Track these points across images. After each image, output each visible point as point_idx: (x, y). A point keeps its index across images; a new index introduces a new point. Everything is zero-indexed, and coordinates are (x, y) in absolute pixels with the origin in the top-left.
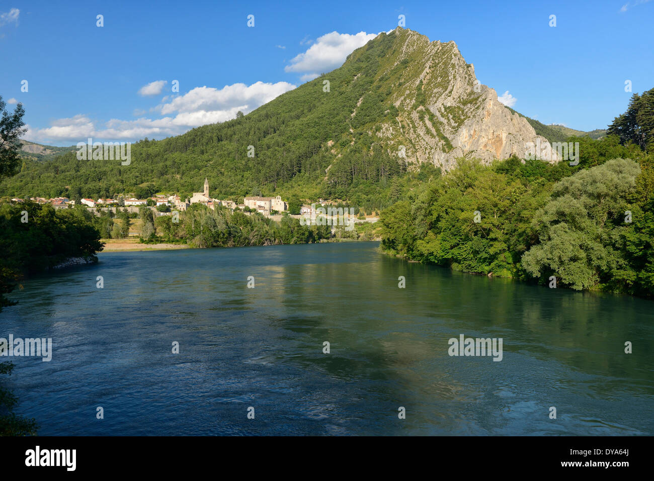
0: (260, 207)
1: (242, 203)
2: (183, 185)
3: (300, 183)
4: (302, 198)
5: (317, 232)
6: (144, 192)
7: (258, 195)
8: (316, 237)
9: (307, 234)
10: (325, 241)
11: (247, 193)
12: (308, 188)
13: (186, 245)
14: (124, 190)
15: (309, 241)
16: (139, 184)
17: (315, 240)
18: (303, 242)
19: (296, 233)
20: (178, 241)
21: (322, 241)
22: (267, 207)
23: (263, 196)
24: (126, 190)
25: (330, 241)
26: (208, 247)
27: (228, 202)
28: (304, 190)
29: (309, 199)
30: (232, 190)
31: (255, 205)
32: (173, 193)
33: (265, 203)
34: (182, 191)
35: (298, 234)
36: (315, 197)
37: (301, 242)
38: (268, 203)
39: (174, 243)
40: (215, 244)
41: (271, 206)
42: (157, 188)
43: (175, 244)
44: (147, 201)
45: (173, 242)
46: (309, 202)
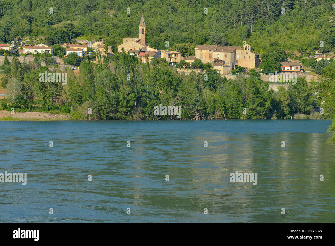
0: (217, 61)
1: (193, 54)
2: (115, 27)
3: (289, 25)
4: (289, 48)
5: (288, 102)
6: (59, 35)
7: (220, 43)
8: (286, 110)
9: (268, 104)
10: (303, 116)
11: (206, 40)
12: (301, 34)
13: (68, 115)
14: (31, 31)
15: (272, 116)
16: (55, 23)
17: (284, 115)
18: (262, 117)
19: (251, 103)
20: (57, 109)
21: (296, 116)
22: (228, 61)
23: (227, 44)
24: (34, 31)
25: (311, 117)
26: (100, 119)
27: (171, 52)
28: (294, 36)
29: (299, 50)
30: (185, 35)
31: (210, 57)
32: (100, 37)
33: (226, 56)
34: (114, 34)
35: (254, 103)
36: (309, 49)
37: (258, 117)
38: (229, 55)
39: (50, 111)
40: (112, 115)
41: (234, 61)
42: (80, 29)
43: (52, 113)
44: (54, 49)
45: (49, 109)
46: (299, 55)
